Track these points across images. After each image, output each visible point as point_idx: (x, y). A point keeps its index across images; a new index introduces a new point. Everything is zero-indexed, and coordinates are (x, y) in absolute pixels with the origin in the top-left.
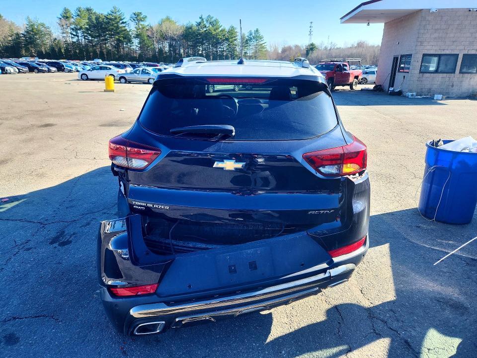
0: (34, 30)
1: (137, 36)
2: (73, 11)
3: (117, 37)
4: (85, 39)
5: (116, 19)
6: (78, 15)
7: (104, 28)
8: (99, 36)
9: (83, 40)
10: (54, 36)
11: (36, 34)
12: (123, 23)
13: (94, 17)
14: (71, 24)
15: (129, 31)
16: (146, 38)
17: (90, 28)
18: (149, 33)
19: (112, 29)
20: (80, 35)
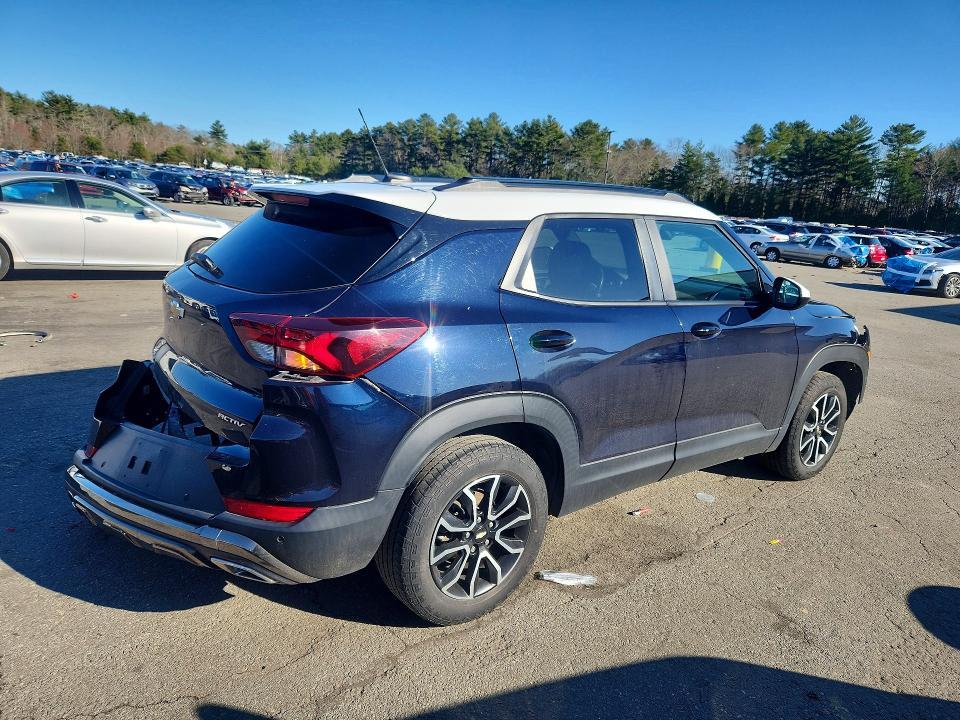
0: (691, 165)
1: (889, 173)
2: (768, 129)
3: (840, 175)
4: (774, 179)
5: (849, 140)
6: (775, 137)
7: (818, 159)
8: (805, 173)
9: (771, 180)
10: (722, 173)
11: (692, 170)
12: (863, 147)
13: (803, 139)
14: (756, 154)
15: (872, 164)
16: (907, 177)
17: (790, 159)
18: (919, 168)
19: (836, 160)
20: (766, 172)
